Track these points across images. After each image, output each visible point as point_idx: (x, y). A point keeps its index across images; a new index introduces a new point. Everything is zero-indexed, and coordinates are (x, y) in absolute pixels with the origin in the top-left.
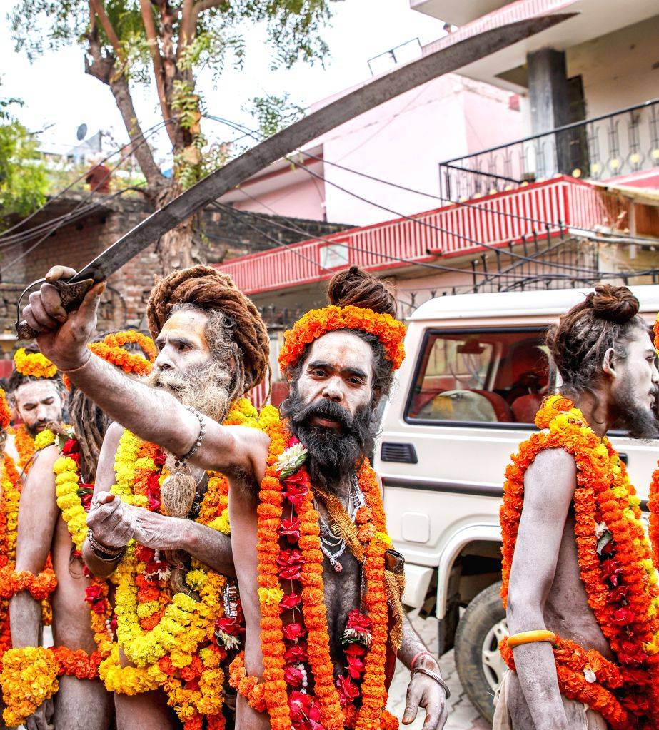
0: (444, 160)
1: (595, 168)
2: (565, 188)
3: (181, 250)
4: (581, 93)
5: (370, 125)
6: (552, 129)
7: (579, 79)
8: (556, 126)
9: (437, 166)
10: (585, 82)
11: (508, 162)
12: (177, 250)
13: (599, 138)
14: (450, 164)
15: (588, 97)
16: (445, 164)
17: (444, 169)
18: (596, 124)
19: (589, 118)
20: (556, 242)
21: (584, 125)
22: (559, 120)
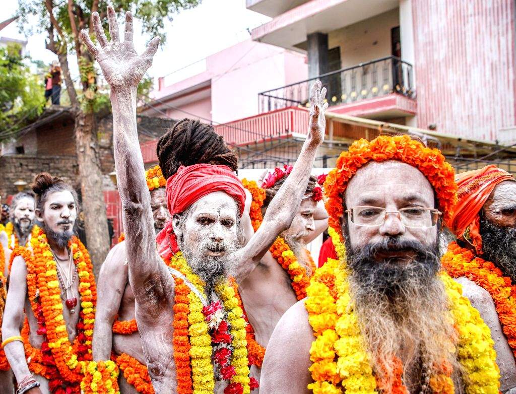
0: (261, 91)
1: (344, 97)
2: (292, 113)
3: (85, 142)
4: (339, 57)
5: (226, 73)
6: (317, 75)
7: (338, 49)
8: (320, 74)
9: (257, 95)
10: (342, 50)
11: (300, 92)
12: (83, 143)
13: (347, 80)
14: (265, 94)
15: (343, 58)
16: (262, 94)
17: (261, 96)
18: (345, 72)
19: (343, 69)
20: (283, 141)
21: (340, 73)
22: (322, 71)
